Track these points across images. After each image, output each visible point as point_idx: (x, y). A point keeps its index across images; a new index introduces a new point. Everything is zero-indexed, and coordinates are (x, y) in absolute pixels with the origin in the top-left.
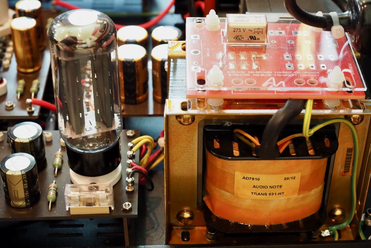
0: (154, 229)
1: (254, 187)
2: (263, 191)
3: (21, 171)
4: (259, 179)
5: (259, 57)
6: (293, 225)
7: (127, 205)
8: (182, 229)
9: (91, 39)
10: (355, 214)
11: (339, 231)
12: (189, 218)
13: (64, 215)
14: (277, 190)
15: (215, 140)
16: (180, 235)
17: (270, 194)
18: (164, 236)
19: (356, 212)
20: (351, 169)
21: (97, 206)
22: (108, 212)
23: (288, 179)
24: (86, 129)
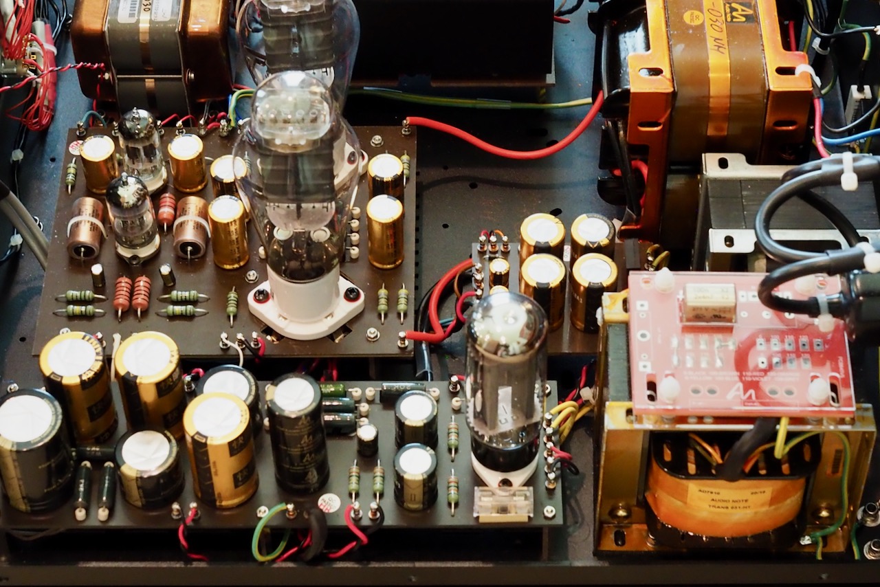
0: (578, 525)
1: (713, 500)
2: (724, 504)
3: (422, 474)
4: (718, 493)
5: (724, 346)
6: (761, 537)
7: (549, 511)
8: (616, 527)
9: (519, 343)
10: (846, 518)
11: (825, 538)
12: (625, 517)
13: (472, 523)
14: (742, 505)
15: (665, 446)
16: (612, 536)
17: (732, 508)
18: (592, 535)
19: (848, 516)
20: (841, 469)
21: (513, 514)
22: (526, 520)
23: (756, 493)
24: (500, 421)
